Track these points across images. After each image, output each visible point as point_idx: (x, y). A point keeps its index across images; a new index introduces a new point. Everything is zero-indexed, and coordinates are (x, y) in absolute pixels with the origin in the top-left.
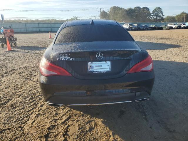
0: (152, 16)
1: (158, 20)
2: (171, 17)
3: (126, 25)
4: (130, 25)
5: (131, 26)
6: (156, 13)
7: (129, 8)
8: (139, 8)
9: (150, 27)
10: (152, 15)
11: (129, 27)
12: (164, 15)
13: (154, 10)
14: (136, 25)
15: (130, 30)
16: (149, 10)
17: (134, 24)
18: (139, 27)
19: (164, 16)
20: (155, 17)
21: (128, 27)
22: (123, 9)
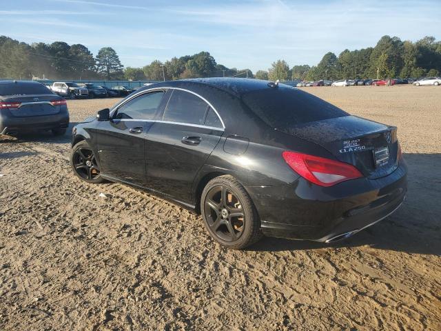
0: (99, 65)
1: (113, 75)
2: (136, 70)
3: (57, 85)
4: (69, 85)
5: (72, 88)
6: (105, 60)
7: (38, 43)
8: (64, 45)
9: (115, 91)
10: (98, 62)
11: (68, 90)
12: (122, 64)
13: (99, 53)
14: (82, 86)
15: (71, 99)
16: (88, 53)
17: (78, 84)
18: (90, 90)
19: (123, 66)
20: (106, 69)
21: (64, 91)
22: (23, 43)
